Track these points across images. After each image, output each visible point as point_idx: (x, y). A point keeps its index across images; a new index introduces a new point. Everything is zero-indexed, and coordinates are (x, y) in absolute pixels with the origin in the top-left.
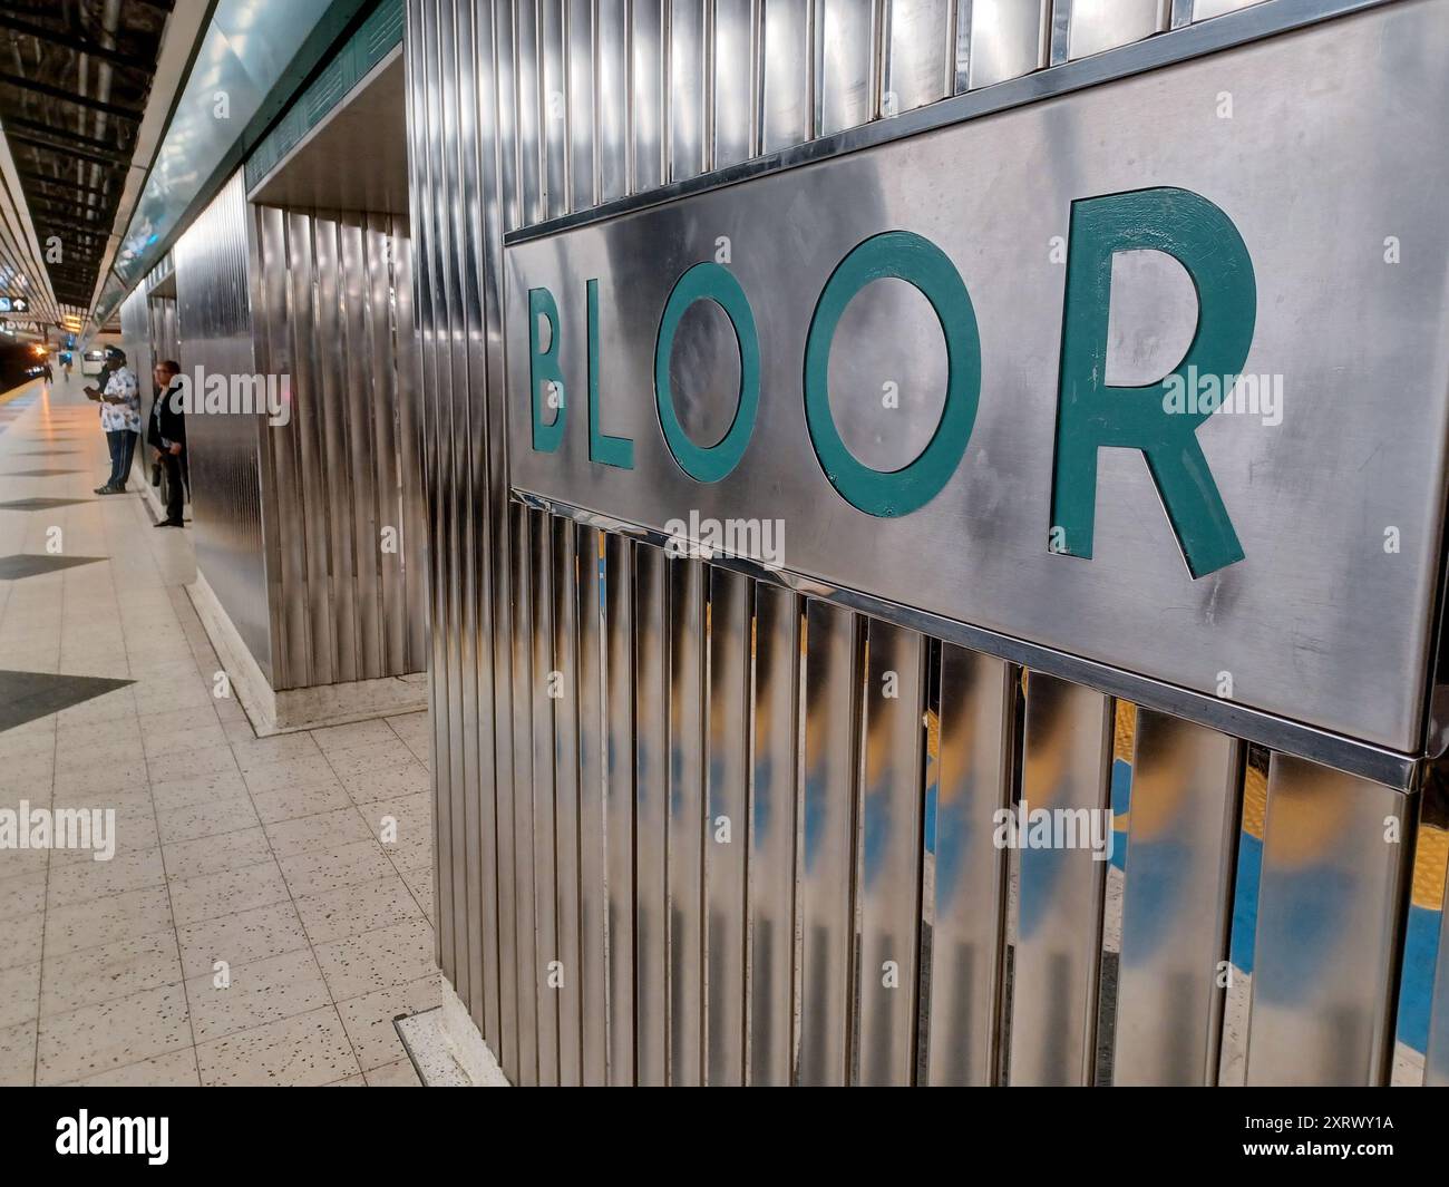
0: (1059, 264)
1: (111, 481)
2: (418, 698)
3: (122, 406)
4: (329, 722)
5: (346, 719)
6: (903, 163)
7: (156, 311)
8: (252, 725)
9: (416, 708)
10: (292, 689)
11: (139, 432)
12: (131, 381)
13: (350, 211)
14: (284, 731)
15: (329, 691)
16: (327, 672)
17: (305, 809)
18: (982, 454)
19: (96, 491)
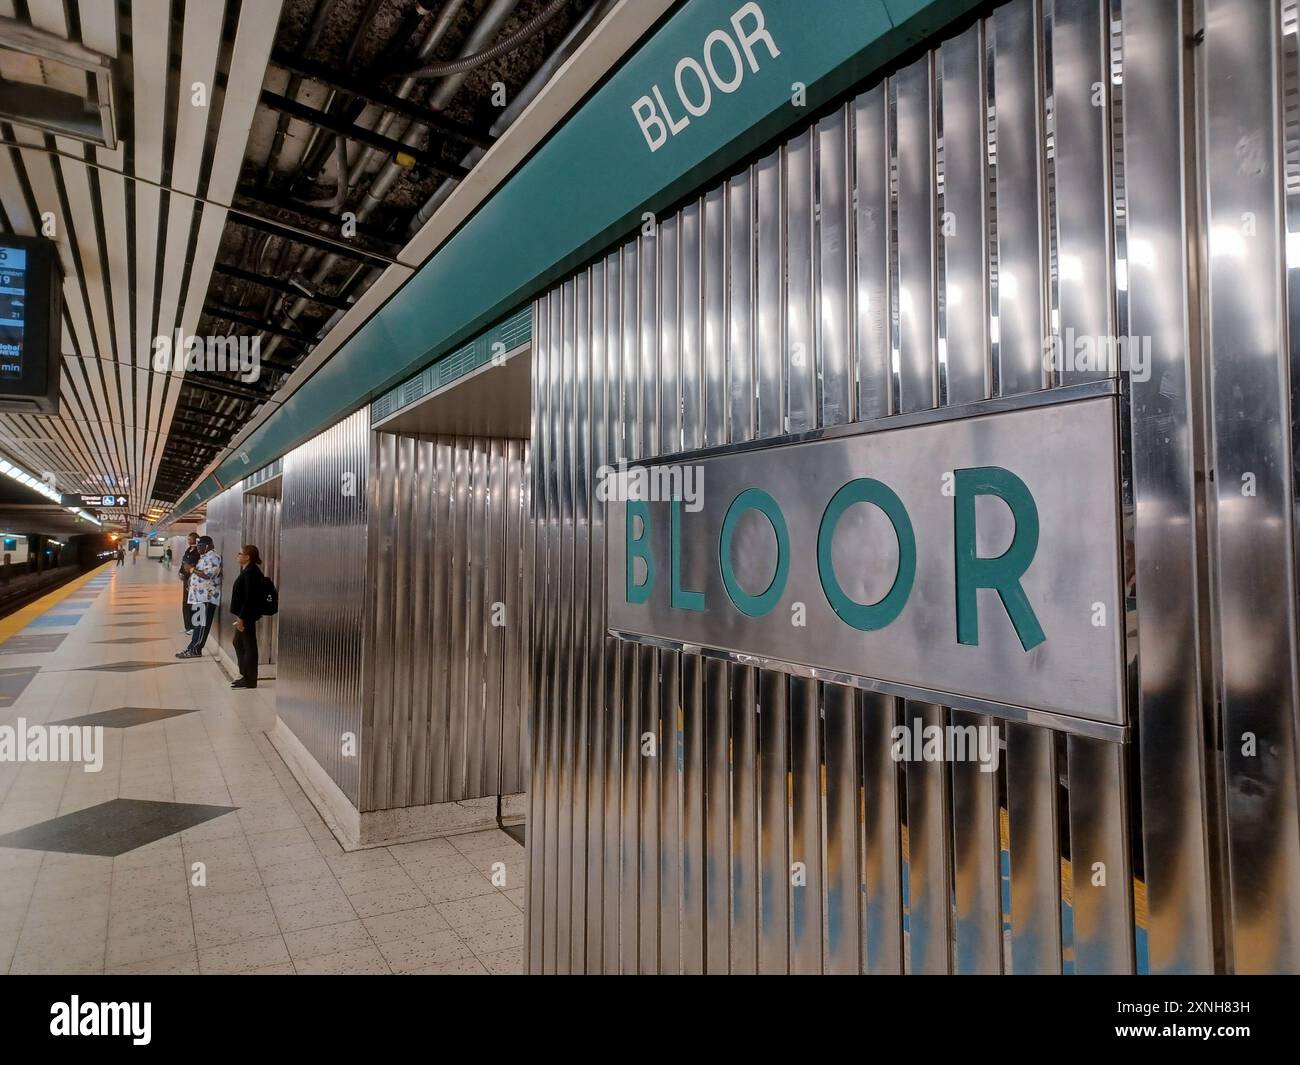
0: (950, 496)
1: (190, 647)
2: (472, 821)
3: (207, 582)
4: (401, 840)
5: (415, 838)
6: (869, 445)
7: (249, 506)
8: (339, 843)
9: (470, 829)
10: (375, 811)
11: (218, 604)
12: (216, 562)
13: (446, 435)
14: (366, 847)
15: (402, 813)
16: (402, 797)
17: (392, 907)
18: (920, 594)
19: (177, 655)
